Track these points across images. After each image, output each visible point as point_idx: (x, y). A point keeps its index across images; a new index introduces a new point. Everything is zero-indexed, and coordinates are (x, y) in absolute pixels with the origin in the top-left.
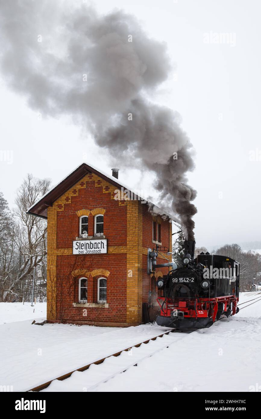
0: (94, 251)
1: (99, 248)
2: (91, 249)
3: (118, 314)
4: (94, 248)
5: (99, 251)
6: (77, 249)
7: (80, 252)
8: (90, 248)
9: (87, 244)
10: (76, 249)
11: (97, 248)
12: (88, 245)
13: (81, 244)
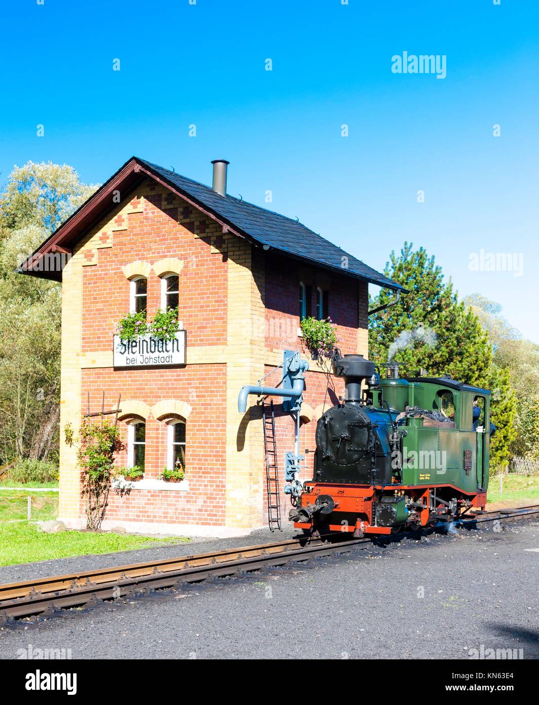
0: (159, 357)
1: (168, 351)
2: (152, 352)
3: (207, 506)
4: (159, 351)
5: (168, 358)
6: (123, 354)
7: (128, 361)
8: (149, 350)
9: (143, 341)
10: (120, 352)
11: (163, 352)
12: (145, 343)
13: (130, 344)
